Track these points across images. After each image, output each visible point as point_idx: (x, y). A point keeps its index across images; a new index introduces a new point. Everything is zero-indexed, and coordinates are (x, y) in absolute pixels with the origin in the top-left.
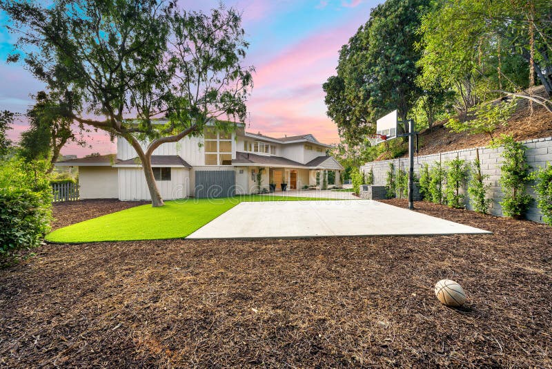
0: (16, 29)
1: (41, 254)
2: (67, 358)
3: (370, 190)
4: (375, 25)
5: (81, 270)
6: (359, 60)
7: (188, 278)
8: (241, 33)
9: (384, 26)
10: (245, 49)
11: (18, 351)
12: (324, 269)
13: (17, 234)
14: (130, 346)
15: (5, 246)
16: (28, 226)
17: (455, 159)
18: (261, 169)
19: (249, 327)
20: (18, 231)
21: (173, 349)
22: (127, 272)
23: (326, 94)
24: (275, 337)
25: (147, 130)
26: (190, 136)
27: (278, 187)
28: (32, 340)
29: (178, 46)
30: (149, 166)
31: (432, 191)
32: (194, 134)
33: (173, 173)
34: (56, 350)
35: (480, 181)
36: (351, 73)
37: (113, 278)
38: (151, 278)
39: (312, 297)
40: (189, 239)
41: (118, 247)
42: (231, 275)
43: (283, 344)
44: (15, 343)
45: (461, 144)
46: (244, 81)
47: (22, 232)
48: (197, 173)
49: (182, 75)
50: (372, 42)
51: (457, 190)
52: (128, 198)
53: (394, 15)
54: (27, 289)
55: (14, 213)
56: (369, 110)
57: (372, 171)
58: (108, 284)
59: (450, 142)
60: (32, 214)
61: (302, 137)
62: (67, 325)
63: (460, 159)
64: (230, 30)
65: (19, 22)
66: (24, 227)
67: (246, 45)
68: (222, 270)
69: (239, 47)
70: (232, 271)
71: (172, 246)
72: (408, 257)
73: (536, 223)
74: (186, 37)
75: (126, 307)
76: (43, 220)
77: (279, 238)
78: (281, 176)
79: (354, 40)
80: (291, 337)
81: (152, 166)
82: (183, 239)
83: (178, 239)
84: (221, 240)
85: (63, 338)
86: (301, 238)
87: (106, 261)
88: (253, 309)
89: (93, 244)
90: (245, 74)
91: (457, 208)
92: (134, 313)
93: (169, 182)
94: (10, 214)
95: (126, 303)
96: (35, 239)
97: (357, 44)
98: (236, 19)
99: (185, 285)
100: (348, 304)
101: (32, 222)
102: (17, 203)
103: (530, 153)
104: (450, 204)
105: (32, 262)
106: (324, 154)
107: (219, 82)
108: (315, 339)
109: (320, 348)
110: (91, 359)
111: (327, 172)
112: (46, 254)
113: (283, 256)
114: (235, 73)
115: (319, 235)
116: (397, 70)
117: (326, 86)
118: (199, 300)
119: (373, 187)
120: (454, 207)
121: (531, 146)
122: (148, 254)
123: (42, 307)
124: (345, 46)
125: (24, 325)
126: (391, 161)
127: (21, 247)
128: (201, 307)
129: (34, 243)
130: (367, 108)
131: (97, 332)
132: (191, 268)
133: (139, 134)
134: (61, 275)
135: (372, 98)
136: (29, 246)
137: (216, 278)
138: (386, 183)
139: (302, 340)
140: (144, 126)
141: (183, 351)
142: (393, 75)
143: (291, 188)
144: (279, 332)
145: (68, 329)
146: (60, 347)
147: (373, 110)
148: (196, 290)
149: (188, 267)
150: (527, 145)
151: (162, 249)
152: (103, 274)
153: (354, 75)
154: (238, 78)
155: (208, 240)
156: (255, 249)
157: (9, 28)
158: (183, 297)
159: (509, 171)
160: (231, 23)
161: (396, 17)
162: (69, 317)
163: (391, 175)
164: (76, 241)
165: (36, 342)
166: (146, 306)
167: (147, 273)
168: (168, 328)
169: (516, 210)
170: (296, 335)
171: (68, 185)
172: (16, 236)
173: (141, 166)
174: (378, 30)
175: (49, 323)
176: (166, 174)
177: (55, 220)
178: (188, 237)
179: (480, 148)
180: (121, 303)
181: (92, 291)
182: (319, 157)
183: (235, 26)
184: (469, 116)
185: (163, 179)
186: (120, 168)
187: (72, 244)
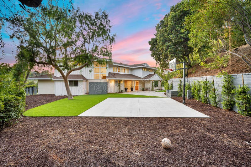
0: (13, 28)
1: (21, 121)
2: (27, 159)
3: (170, 92)
4: (171, 16)
5: (35, 129)
6: (164, 31)
7: (73, 134)
8: (108, 22)
9: (175, 16)
10: (110, 29)
11: (12, 156)
12: (127, 132)
13: (12, 114)
14: (47, 157)
15: (8, 119)
16: (16, 111)
17: (205, 81)
18: (120, 81)
19: (88, 152)
20: (12, 113)
21: (61, 158)
22: (52, 130)
23: (150, 46)
24: (96, 156)
25: (66, 66)
26: (86, 67)
27: (129, 89)
28: (17, 153)
29: (80, 28)
30: (67, 80)
31: (196, 95)
32: (87, 66)
33: (79, 83)
34: (24, 157)
35: (215, 92)
36: (160, 37)
37: (46, 132)
38: (60, 133)
39: (116, 142)
40: (79, 117)
41: (50, 119)
42: (90, 133)
43: (97, 159)
44: (11, 154)
45: (211, 72)
46: (111, 42)
47: (14, 113)
48: (90, 83)
49: (83, 40)
50: (169, 23)
51: (206, 95)
52: (59, 95)
53: (179, 11)
54: (15, 135)
55: (11, 106)
56: (168, 55)
57: (172, 83)
58: (44, 135)
59: (207, 71)
60: (17, 106)
61: (141, 65)
62: (28, 149)
63: (207, 81)
64: (103, 20)
65: (14, 25)
66: (15, 111)
67: (110, 27)
68: (87, 131)
69: (107, 28)
70: (91, 132)
71: (71, 120)
72: (164, 128)
73: (236, 113)
74: (84, 23)
75: (49, 144)
76: (22, 108)
77: (116, 117)
78: (130, 84)
79: (162, 22)
80: (101, 156)
81: (68, 80)
82: (76, 116)
83: (74, 116)
84: (92, 117)
85: (27, 153)
86: (125, 118)
87: (45, 125)
88: (93, 147)
89: (40, 118)
90: (111, 38)
91: (206, 104)
92: (51, 146)
93: (77, 87)
94: (9, 106)
95: (49, 142)
96: (18, 115)
97: (163, 24)
98: (106, 16)
99: (71, 136)
100: (128, 146)
101: (18, 109)
102: (12, 102)
103: (234, 80)
104: (203, 102)
105: (17, 124)
106: (153, 73)
107: (99, 42)
108: (109, 157)
109: (109, 160)
110: (35, 160)
111: (154, 82)
112: (22, 121)
113: (114, 125)
114: (107, 37)
115: (133, 116)
116: (181, 37)
117: (150, 43)
118: (74, 142)
119: (172, 91)
120: (204, 103)
121: (235, 77)
122: (61, 123)
123: (20, 142)
124: (158, 24)
125: (14, 148)
126: (180, 79)
127: (13, 119)
128: (74, 145)
129: (18, 117)
130: (167, 54)
131: (38, 152)
132: (76, 130)
133: (62, 68)
134: (28, 130)
135: (169, 50)
136: (17, 119)
137: (84, 134)
138: (178, 89)
139: (104, 158)
140: (64, 65)
141: (64, 159)
142: (180, 39)
143: (136, 89)
144: (98, 154)
145: (28, 151)
146: (26, 156)
147: (170, 55)
148: (75, 138)
149: (75, 129)
150: (233, 76)
151: (67, 121)
152: (43, 131)
153: (162, 38)
154: (108, 40)
155: (86, 117)
156: (104, 122)
157: (10, 28)
158: (69, 141)
159: (225, 88)
160: (103, 17)
161: (180, 12)
162: (29, 147)
163: (180, 85)
164: (34, 116)
165: (18, 154)
166: (55, 144)
167: (59, 131)
168: (61, 151)
169: (228, 106)
170: (103, 156)
171: (33, 88)
172: (12, 115)
173: (63, 80)
174: (173, 18)
175: (22, 148)
176: (75, 83)
177: (27, 105)
178: (79, 116)
179: (214, 76)
180: (47, 142)
181: (38, 137)
182: (150, 74)
183: (106, 18)
184: (211, 61)
185: (74, 86)
186: (56, 81)
187: (33, 117)
